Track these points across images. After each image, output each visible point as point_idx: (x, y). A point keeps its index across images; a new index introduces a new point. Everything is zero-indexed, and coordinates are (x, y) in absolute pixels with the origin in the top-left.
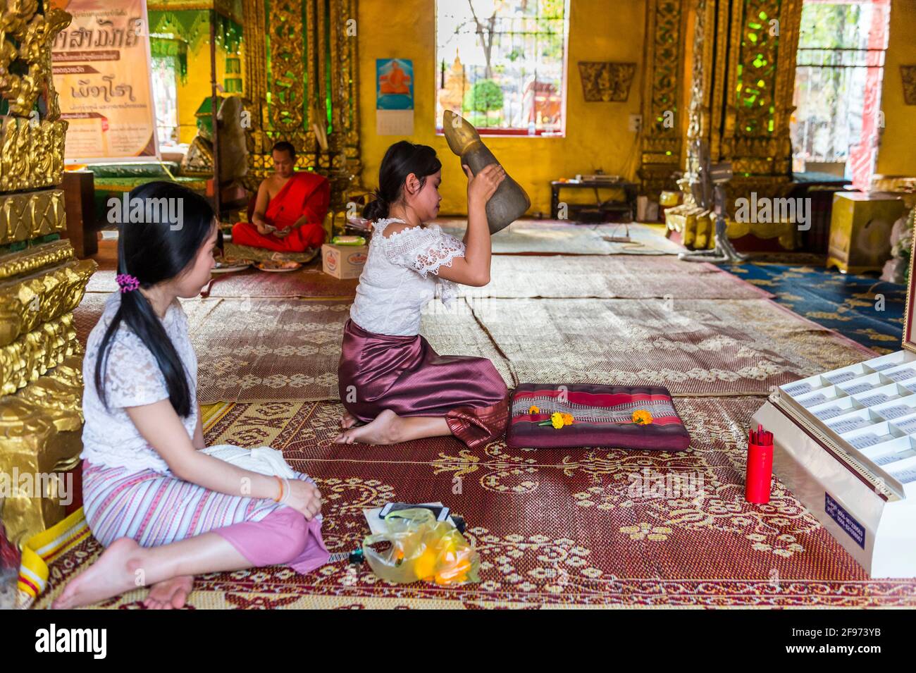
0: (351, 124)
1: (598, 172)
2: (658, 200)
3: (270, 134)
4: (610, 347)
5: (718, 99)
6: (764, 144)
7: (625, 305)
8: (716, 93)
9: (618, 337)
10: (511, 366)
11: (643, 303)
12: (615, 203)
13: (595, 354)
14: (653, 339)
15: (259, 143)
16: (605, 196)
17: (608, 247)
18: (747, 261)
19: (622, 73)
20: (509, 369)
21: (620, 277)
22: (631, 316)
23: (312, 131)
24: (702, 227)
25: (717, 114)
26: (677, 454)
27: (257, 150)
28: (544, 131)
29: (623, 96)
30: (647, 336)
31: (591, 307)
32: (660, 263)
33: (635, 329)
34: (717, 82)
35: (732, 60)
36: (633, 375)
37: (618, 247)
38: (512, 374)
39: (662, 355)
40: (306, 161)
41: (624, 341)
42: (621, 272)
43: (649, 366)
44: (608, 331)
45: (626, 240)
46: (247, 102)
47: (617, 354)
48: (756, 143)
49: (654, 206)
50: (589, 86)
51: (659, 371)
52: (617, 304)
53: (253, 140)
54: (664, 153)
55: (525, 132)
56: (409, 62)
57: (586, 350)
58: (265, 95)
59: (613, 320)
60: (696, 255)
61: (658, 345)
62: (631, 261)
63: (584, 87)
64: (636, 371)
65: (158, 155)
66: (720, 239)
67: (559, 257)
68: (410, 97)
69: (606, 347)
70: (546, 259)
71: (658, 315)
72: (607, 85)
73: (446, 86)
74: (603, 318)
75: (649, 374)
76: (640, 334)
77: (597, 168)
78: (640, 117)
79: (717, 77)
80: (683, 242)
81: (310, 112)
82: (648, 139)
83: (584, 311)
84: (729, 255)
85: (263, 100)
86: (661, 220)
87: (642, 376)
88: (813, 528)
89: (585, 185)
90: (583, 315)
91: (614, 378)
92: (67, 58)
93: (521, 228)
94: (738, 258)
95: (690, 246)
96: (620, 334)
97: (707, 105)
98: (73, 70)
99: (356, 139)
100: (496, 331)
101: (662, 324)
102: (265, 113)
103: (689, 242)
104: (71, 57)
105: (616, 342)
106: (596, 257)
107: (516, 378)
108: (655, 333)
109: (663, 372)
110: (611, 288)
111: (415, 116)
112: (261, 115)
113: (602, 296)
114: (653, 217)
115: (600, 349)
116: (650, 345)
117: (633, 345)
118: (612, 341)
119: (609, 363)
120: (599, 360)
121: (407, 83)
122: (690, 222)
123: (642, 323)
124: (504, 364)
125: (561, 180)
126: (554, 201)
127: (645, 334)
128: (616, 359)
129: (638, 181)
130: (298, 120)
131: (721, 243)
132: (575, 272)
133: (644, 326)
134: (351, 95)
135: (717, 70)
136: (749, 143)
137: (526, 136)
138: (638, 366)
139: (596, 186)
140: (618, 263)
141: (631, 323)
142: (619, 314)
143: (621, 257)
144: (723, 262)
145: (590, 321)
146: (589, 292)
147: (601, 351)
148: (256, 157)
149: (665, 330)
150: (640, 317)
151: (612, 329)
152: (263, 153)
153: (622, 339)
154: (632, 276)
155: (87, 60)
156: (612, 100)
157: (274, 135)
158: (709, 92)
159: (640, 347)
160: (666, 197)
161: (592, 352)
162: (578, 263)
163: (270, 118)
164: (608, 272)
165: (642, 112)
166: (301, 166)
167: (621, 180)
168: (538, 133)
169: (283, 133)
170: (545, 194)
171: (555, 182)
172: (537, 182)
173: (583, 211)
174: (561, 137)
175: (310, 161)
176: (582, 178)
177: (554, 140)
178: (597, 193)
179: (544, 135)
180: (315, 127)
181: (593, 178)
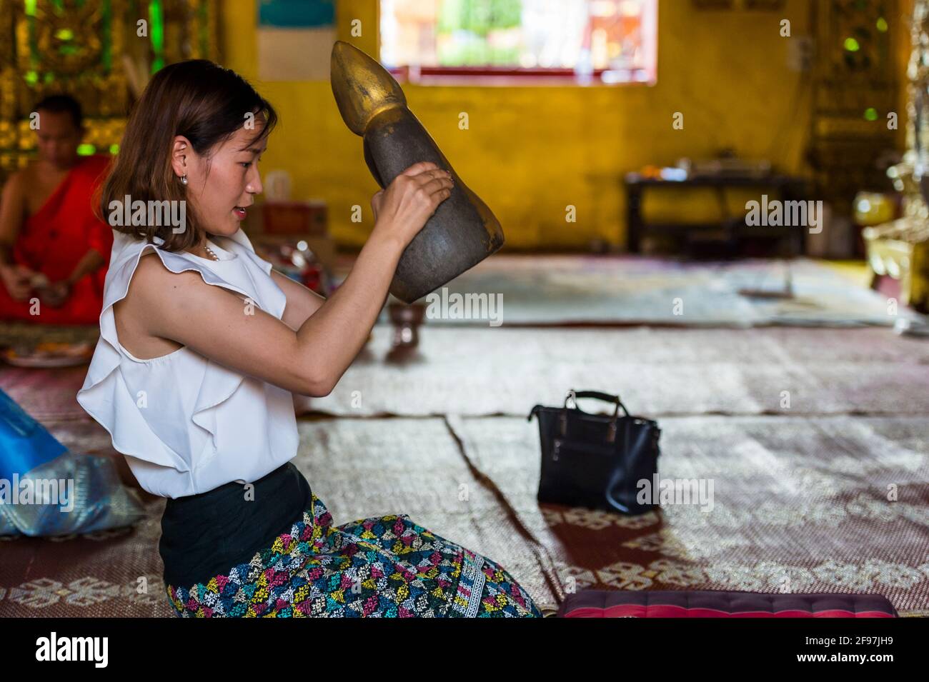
1: (725, 154)
2: (850, 210)
3: (32, 78)
4: (754, 516)
7: (785, 430)
9: (772, 496)
10: (543, 556)
11: (825, 425)
13: (724, 531)
14: (845, 498)
15: (10, 97)
17: (747, 311)
20: (540, 563)
21: (773, 371)
22: (798, 449)
23: (121, 71)
27: (7, 111)
28: (608, 70)
30: (832, 492)
31: (714, 432)
32: (856, 344)
33: (807, 479)
36: (804, 573)
37: (769, 311)
38: (544, 573)
39: (866, 531)
40: (108, 133)
41: (783, 503)
42: (776, 361)
43: (838, 554)
44: (749, 481)
45: (786, 295)
47: (770, 530)
49: (842, 227)
51: (859, 565)
52: (770, 427)
54: (860, 113)
55: (568, 74)
57: (704, 523)
59: (759, 459)
61: (856, 510)
62: (797, 340)
64: (810, 564)
67: (643, 333)
69: (747, 517)
70: (617, 337)
71: (856, 449)
74: (738, 457)
75: (840, 571)
76: (818, 487)
77: (722, 143)
78: (811, 40)
80: (904, 299)
81: (117, 29)
82: (829, 84)
83: (698, 440)
85: (18, 6)
86: (857, 253)
87: (823, 576)
89: (694, 183)
90: (696, 449)
91: (765, 581)
93: (563, 271)
95: (922, 306)
96: (775, 489)
100: (510, 484)
101: (865, 468)
102: (22, 34)
103: (918, 298)
105: (768, 505)
107: (555, 581)
108: (850, 485)
109: (869, 568)
110: (755, 393)
112: (14, 39)
113: (736, 409)
114: (841, 246)
115: (733, 520)
116: (839, 511)
117: (804, 511)
118: (759, 503)
119: (753, 550)
120: (732, 542)
122: (918, 255)
123: (822, 464)
124: (528, 553)
125: (648, 172)
126: (633, 215)
127: (829, 487)
128: (768, 540)
129: (808, 173)
130: (90, 48)
132: (678, 361)
133: (825, 472)
137: (568, 83)
138: (815, 554)
139: (720, 184)
140: (770, 343)
141: (798, 465)
142: (774, 446)
143: (776, 331)
145: (710, 461)
146: (708, 402)
147: (734, 524)
149: (871, 480)
150: (817, 454)
151: (757, 479)
153: (780, 500)
154: (799, 369)
157: (41, 78)
159: (818, 515)
160: (867, 205)
161: (715, 527)
162: (684, 344)
163: (33, 45)
164: (748, 361)
166: (95, 144)
167: (773, 171)
168: (597, 74)
169: (59, 75)
170: (613, 202)
171: (633, 177)
172: (593, 179)
173: (696, 237)
174: (644, 84)
175: (116, 133)
176: (692, 168)
177: (631, 90)
178: (722, 200)
179: (610, 79)
180: (127, 62)
181: (714, 167)
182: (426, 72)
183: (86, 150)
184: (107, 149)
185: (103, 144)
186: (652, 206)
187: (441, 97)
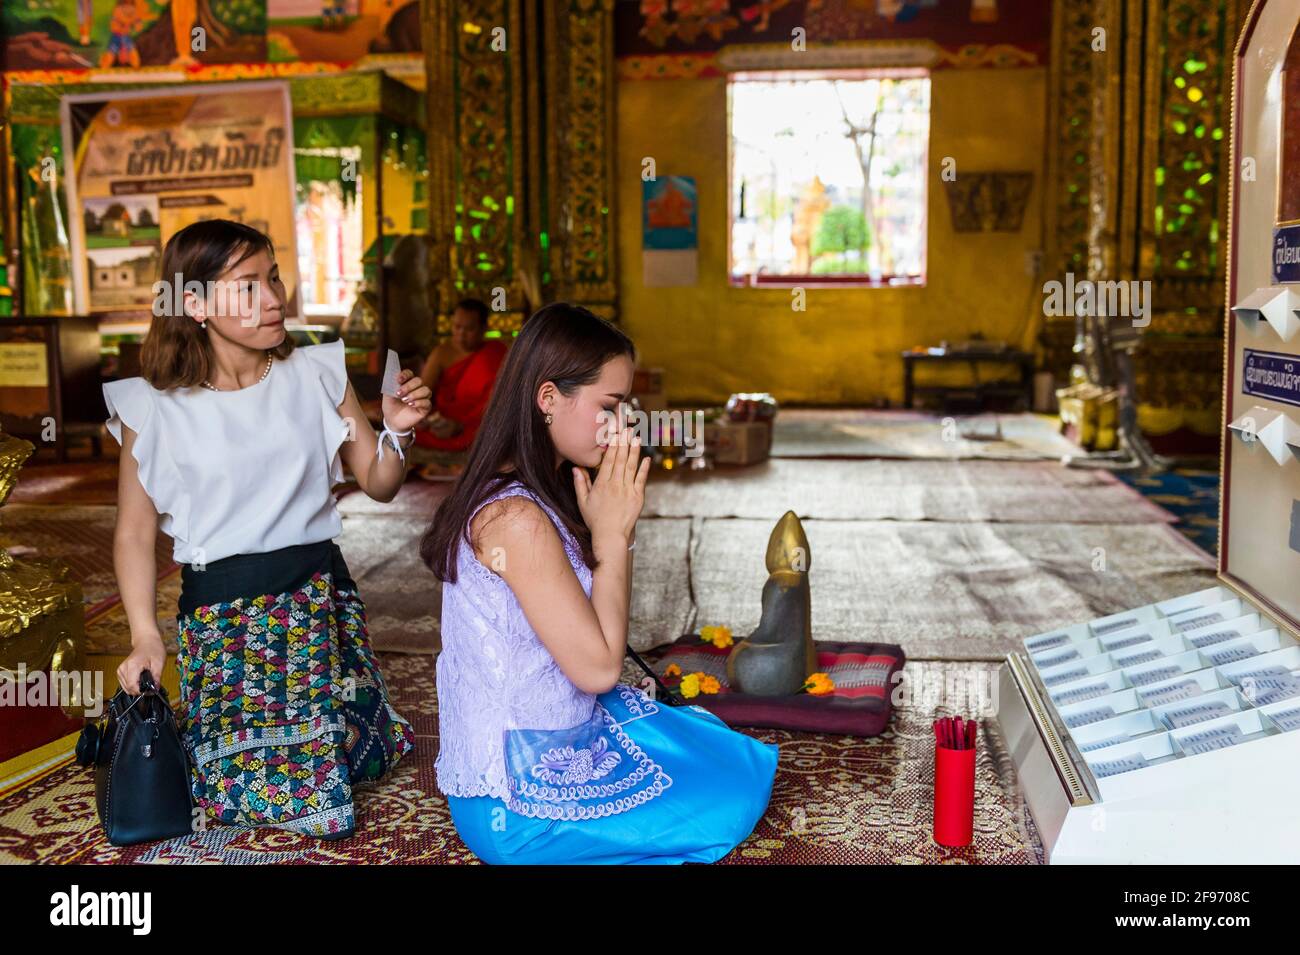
0: (606, 273)
1: (977, 336)
3: (459, 285)
5: (1128, 221)
6: (1203, 287)
7: (930, 531)
8: (1125, 213)
10: (693, 612)
12: (1003, 384)
14: (936, 578)
15: (445, 298)
16: (988, 374)
18: (1171, 468)
19: (1011, 190)
20: (688, 616)
23: (518, 280)
24: (1107, 417)
25: (1127, 244)
26: (867, 740)
27: (443, 308)
28: (894, 277)
29: (1013, 222)
30: (930, 574)
31: (877, 532)
32: (1027, 472)
33: (918, 564)
34: (1126, 197)
35: (1146, 161)
40: (510, 322)
42: (958, 484)
44: (877, 565)
45: (996, 438)
46: (429, 239)
48: (1191, 287)
50: (961, 209)
53: (438, 296)
55: (865, 279)
56: (690, 180)
58: (453, 228)
60: (1095, 459)
63: (953, 209)
65: (301, 317)
66: (1128, 435)
67: (876, 463)
68: (691, 230)
70: (853, 466)
72: (988, 206)
73: (748, 213)
74: (882, 549)
77: (974, 331)
78: (1040, 253)
79: (1126, 187)
80: (1079, 439)
81: (516, 251)
83: (862, 538)
84: (1140, 457)
85: (451, 236)
86: (1053, 409)
88: (1008, 851)
89: (952, 358)
92: (184, 185)
93: (846, 422)
94: (1158, 463)
95: (1090, 446)
97: (1112, 230)
98: (192, 202)
99: (612, 293)
102: (453, 255)
103: (1087, 440)
104: (190, 184)
106: (936, 464)
107: (689, 627)
111: (700, 259)
112: (448, 259)
113: (904, 517)
114: (1046, 403)
116: (928, 587)
121: (688, 212)
122: (1090, 409)
124: (688, 609)
125: (917, 350)
126: (909, 380)
127: (929, 570)
129: (1040, 350)
130: (498, 264)
131: (1129, 440)
133: (935, 559)
134: (605, 230)
135: (1126, 179)
136: (1179, 287)
137: (864, 286)
139: (973, 358)
142: (910, 542)
144: (1130, 472)
146: (887, 511)
148: (442, 318)
150: (941, 548)
152: (450, 313)
155: (210, 187)
156: (996, 228)
157: (465, 285)
158: (1114, 209)
163: (460, 262)
164: (935, 483)
165: (1043, 246)
166: (501, 330)
167: (1009, 349)
168: (885, 280)
169: (477, 283)
170: (896, 371)
171: (906, 353)
172: (880, 355)
173: (951, 396)
174: (919, 286)
175: (515, 323)
176: (948, 346)
177: (908, 291)
178: (975, 369)
179: (894, 283)
180: (522, 274)
181: (965, 346)
182: (762, 279)
183: (494, 334)
184: (510, 333)
185: (507, 330)
186: (922, 374)
187: (771, 297)
